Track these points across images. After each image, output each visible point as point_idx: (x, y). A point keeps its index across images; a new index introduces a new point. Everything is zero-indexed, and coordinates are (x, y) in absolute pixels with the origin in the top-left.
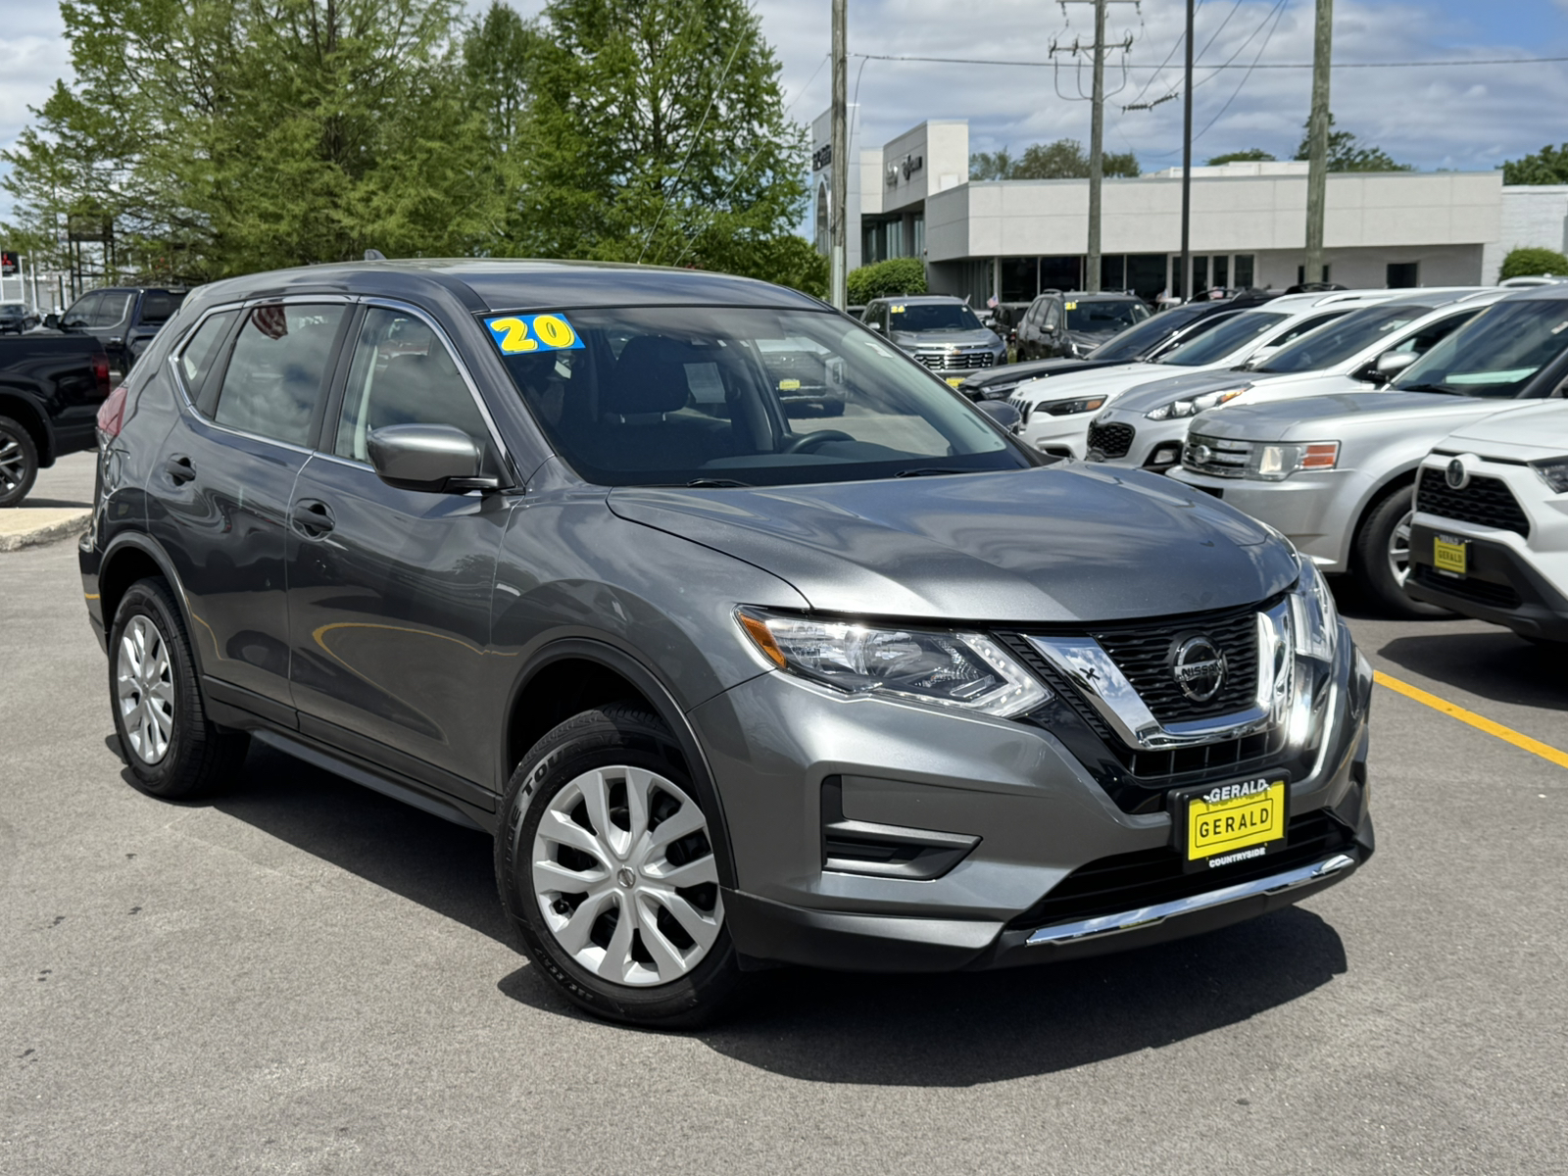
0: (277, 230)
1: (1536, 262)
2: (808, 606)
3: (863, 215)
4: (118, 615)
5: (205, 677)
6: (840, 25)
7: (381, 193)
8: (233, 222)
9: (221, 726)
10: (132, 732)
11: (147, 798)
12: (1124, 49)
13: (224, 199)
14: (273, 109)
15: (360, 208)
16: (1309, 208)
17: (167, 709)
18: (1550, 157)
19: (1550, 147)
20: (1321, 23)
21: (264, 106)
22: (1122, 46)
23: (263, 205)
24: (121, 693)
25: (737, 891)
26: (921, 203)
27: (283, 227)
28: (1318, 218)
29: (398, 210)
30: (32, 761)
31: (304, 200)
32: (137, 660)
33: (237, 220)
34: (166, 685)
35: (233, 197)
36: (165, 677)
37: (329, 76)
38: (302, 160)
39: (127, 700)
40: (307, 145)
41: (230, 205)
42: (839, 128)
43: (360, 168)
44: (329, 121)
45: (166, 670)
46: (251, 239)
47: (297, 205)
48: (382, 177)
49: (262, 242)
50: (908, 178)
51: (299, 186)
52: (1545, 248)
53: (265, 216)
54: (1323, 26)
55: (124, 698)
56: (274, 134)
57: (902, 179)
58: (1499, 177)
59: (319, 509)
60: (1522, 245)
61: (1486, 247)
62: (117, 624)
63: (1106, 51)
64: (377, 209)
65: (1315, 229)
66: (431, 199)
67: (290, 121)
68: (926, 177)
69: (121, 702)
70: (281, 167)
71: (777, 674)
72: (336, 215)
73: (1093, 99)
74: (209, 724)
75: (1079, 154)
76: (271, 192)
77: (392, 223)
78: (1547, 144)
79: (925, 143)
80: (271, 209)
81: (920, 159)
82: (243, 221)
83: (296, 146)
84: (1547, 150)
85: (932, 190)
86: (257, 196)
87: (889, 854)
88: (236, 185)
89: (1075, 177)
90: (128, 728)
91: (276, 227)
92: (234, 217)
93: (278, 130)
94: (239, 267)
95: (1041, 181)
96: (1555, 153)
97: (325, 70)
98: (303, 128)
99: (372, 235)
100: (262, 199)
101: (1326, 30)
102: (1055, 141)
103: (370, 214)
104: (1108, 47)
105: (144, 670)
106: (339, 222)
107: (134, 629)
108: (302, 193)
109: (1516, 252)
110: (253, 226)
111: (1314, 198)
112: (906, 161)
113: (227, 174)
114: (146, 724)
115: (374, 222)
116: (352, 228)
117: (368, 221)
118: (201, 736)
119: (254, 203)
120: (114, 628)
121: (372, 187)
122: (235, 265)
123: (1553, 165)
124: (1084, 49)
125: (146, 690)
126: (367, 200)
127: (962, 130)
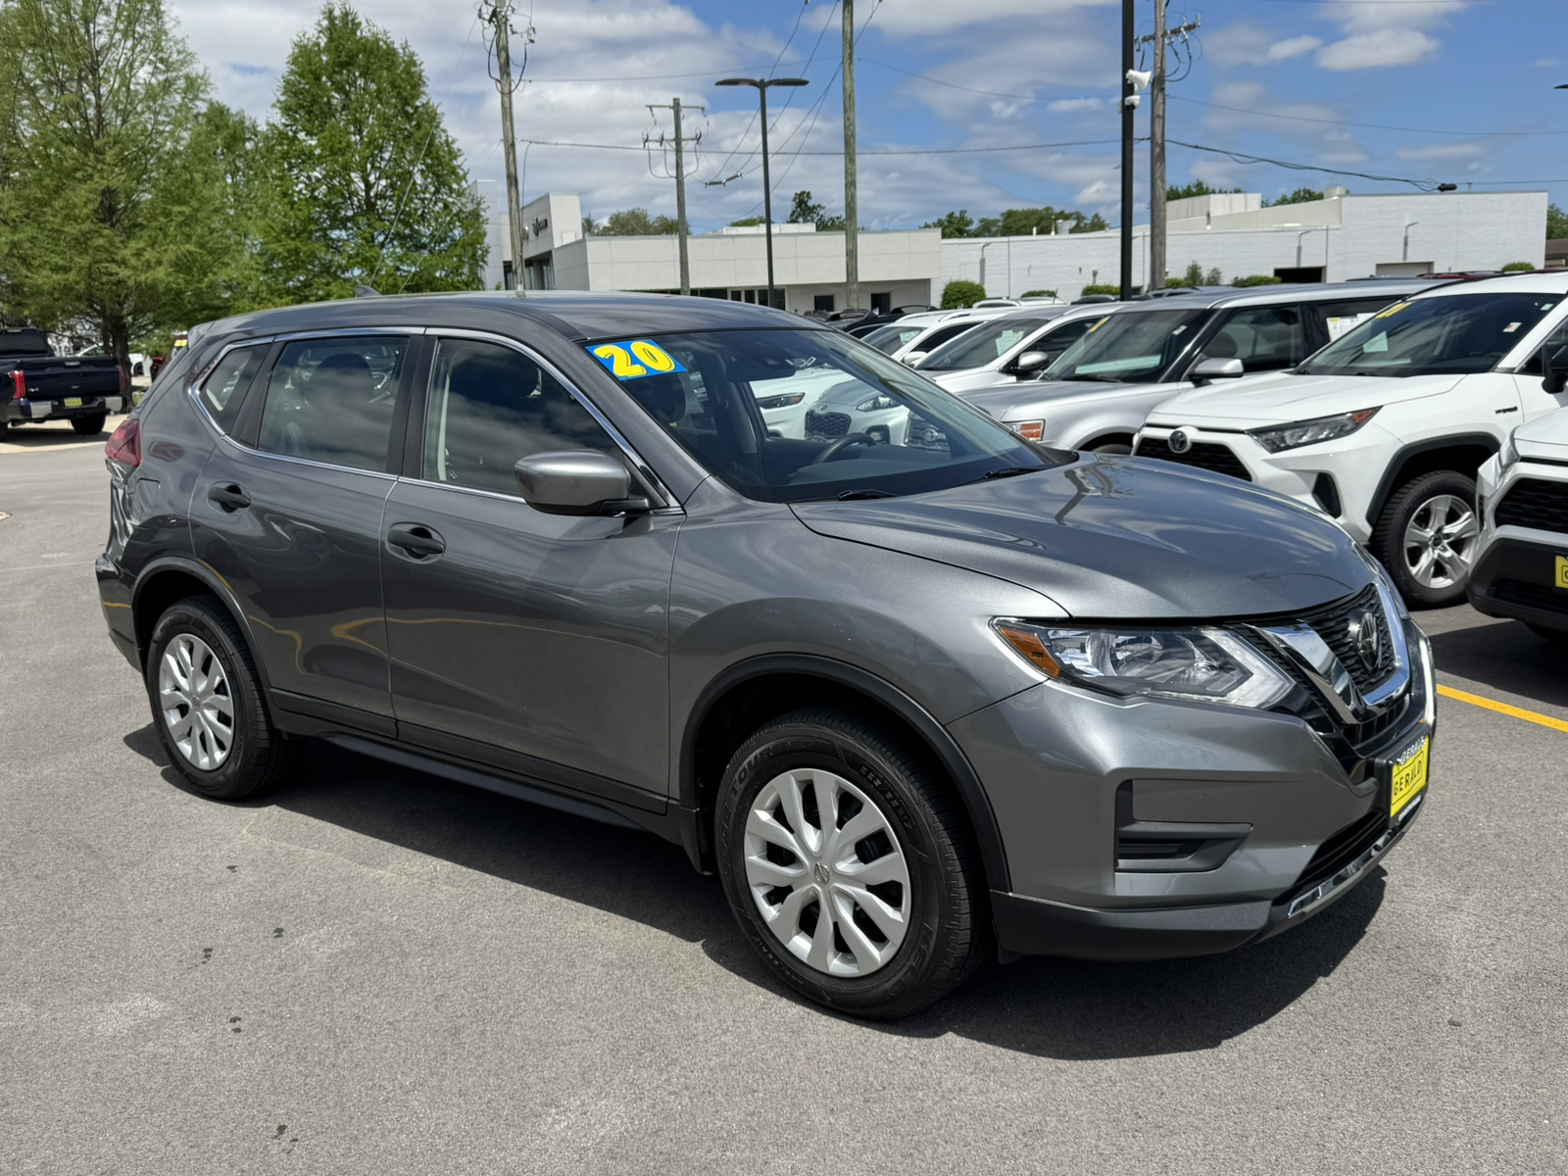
0: (67, 280)
1: (965, 290)
2: (1067, 615)
3: (504, 262)
4: (158, 633)
5: (273, 690)
6: (508, 118)
7: (149, 249)
8: (29, 274)
9: (288, 733)
10: (180, 740)
11: (205, 801)
12: (696, 142)
13: (20, 257)
14: (55, 183)
15: (133, 261)
16: (847, 255)
17: (223, 718)
18: (953, 220)
19: (953, 213)
20: (847, 123)
21: (47, 181)
22: (693, 139)
23: (54, 260)
24: (164, 705)
25: (1010, 894)
26: (549, 253)
27: (72, 276)
28: (854, 262)
29: (165, 262)
30: (66, 770)
31: (87, 254)
32: (184, 675)
33: (32, 273)
34: (224, 698)
35: (27, 255)
36: (220, 689)
37: (101, 157)
38: (84, 223)
39: (171, 711)
40: (85, 211)
41: (25, 261)
42: (514, 195)
43: (132, 230)
44: (104, 193)
45: (222, 683)
46: (46, 287)
47: (83, 259)
48: (150, 236)
49: (54, 289)
50: (537, 234)
51: (81, 243)
52: (969, 281)
53: (56, 269)
54: (849, 125)
55: (167, 710)
56: (57, 204)
57: (532, 235)
58: (938, 232)
59: (421, 532)
60: (954, 280)
61: (932, 281)
62: (156, 642)
63: (684, 143)
64: (148, 261)
65: (852, 269)
66: (191, 253)
67: (69, 192)
68: (552, 234)
69: (165, 713)
70: (66, 229)
71: (1050, 684)
72: (114, 268)
73: (677, 178)
74: (273, 731)
75: (647, 219)
76: (59, 249)
77: (160, 273)
78: (950, 211)
79: (549, 209)
80: (61, 262)
81: (546, 221)
82: (37, 273)
83: (77, 211)
84: (951, 215)
85: (557, 244)
86: (48, 253)
87: (1174, 850)
88: (27, 245)
89: (645, 234)
90: (175, 738)
91: (66, 277)
92: (29, 270)
93: (61, 200)
94: (37, 310)
95: (621, 237)
96: (956, 218)
97: (97, 153)
98: (83, 196)
99: (145, 282)
100: (52, 255)
101: (852, 128)
102: (631, 209)
103: (143, 265)
104: (684, 140)
105: (194, 685)
106: (117, 274)
107: (179, 647)
108: (86, 249)
109: (951, 284)
110: (47, 277)
111: (850, 247)
112: (535, 222)
113: (22, 236)
114: (197, 733)
115: (147, 271)
116: (129, 277)
117: (142, 270)
118: (265, 744)
119: (45, 259)
120: (153, 646)
121: (141, 245)
122: (33, 308)
123: (955, 226)
124: (669, 141)
125: (197, 704)
126: (138, 254)
127: (575, 200)
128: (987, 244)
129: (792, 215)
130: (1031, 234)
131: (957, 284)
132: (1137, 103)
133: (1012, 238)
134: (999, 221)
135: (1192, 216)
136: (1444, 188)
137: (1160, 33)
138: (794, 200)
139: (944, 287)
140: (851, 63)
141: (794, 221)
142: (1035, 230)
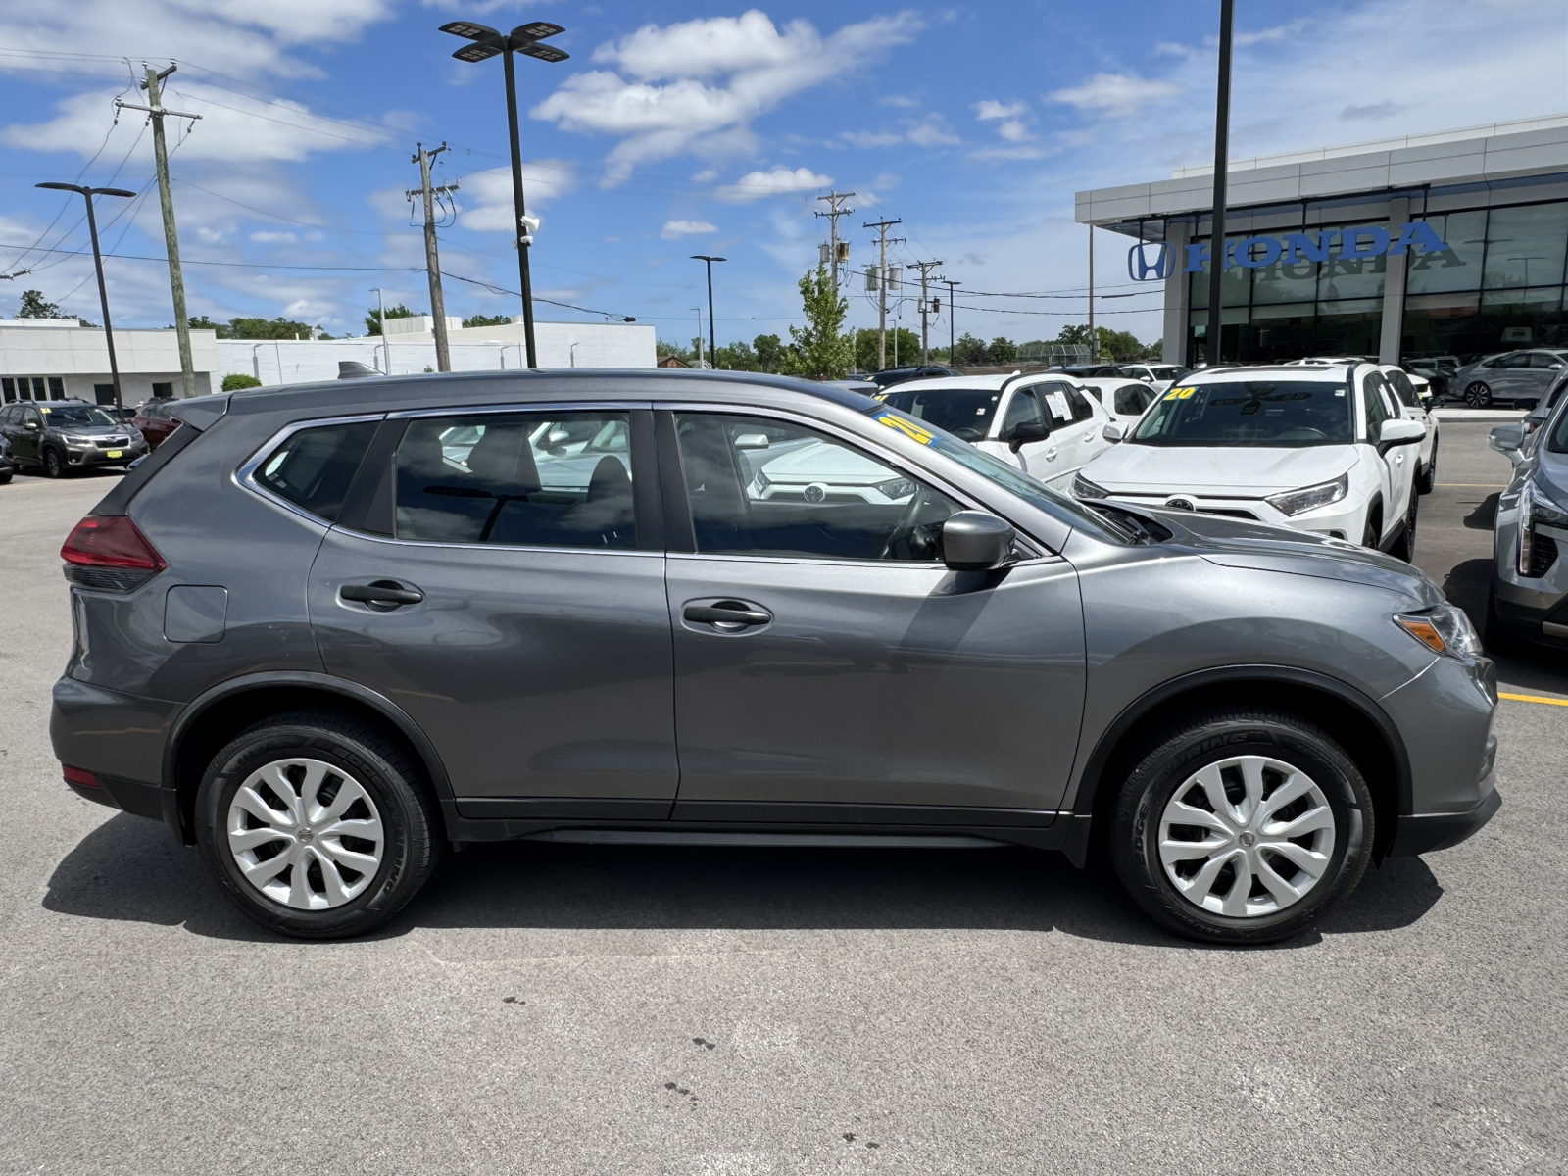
5: (459, 800)
10: (265, 884)
16: (180, 349)
20: (170, 233)
24: (236, 848)
25: (1415, 816)
28: (188, 356)
34: (365, 822)
39: (244, 854)
45: (360, 805)
52: (245, 375)
54: (171, 236)
55: (241, 852)
58: (214, 333)
59: (732, 605)
61: (211, 374)
65: (187, 363)
69: (238, 857)
71: (1440, 658)
90: (259, 882)
105: (303, 815)
109: (229, 377)
114: (302, 869)
125: (306, 836)
128: (258, 345)
129: (22, 311)
130: (295, 338)
131: (235, 377)
132: (531, 242)
133: (279, 341)
134: (228, 327)
135: (412, 332)
136: (628, 320)
137: (428, 190)
138: (23, 298)
139: (223, 380)
140: (167, 182)
141: (26, 316)
142: (297, 335)
